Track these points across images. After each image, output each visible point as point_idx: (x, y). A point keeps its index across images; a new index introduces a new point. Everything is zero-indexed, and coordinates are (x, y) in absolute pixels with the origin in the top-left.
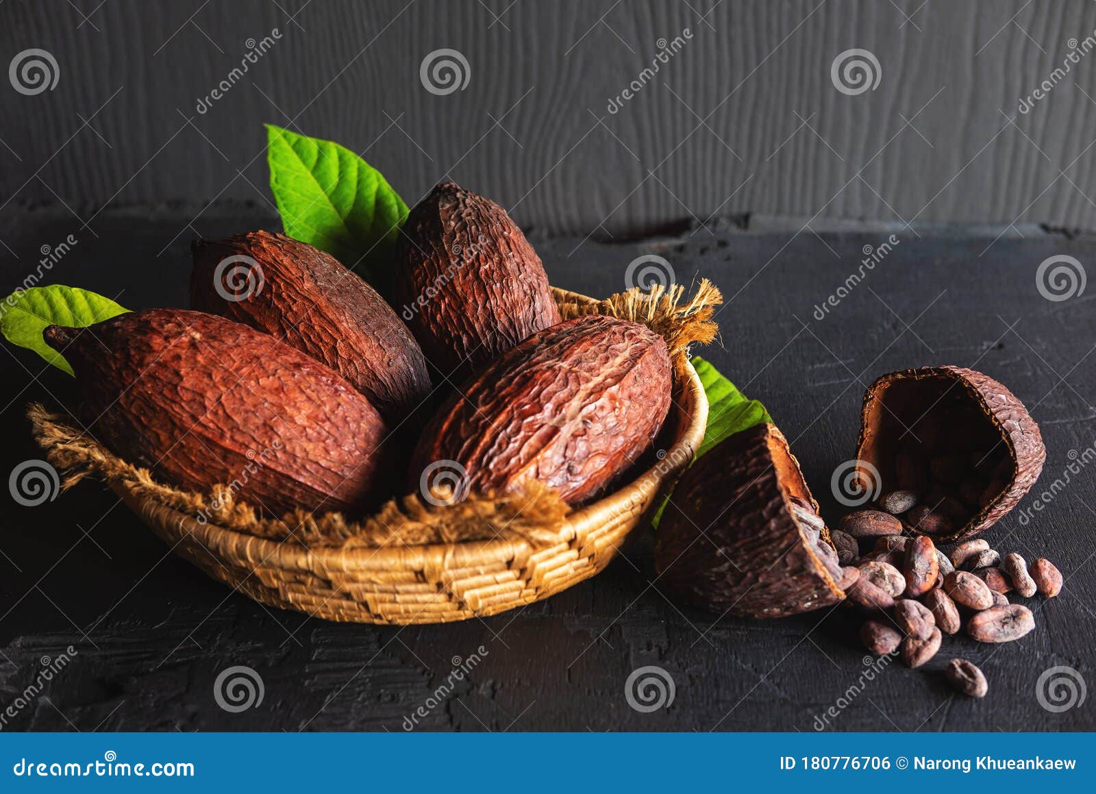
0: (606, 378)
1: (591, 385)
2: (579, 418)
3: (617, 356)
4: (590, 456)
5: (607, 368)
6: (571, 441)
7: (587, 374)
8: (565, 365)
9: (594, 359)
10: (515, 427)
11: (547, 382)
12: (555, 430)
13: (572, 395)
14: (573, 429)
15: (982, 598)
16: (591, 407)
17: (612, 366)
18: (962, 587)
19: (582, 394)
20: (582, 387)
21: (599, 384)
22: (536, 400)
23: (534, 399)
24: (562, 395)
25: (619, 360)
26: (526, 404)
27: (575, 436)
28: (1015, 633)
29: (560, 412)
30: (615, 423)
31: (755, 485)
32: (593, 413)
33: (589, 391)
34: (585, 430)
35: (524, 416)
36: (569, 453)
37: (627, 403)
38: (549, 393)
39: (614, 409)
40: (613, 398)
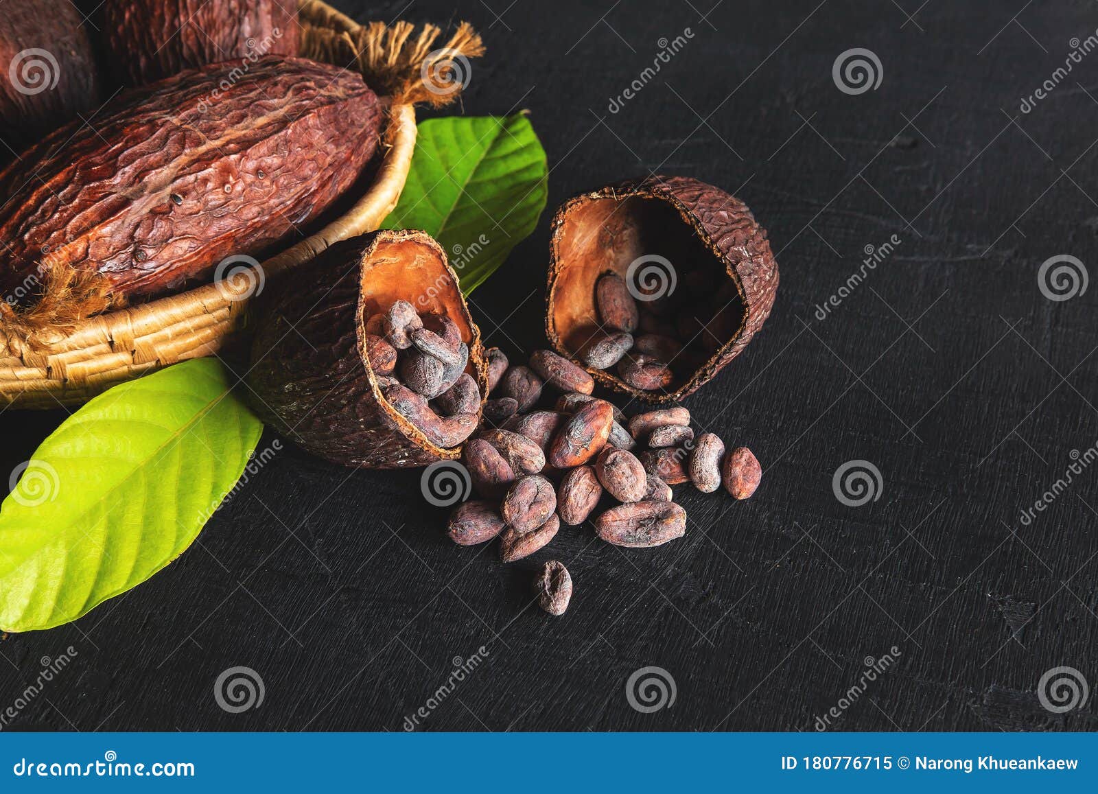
0: (228, 143)
1: (202, 149)
2: (168, 190)
3: (262, 115)
4: (171, 240)
5: (238, 130)
6: (148, 218)
7: (202, 135)
8: (175, 120)
9: (222, 116)
10: (69, 192)
11: (137, 140)
12: (125, 203)
13: (167, 160)
14: (153, 204)
15: (627, 488)
16: (191, 178)
17: (247, 128)
18: (609, 471)
19: (183, 159)
20: (187, 151)
21: (214, 150)
22: (113, 161)
23: (110, 159)
24: (153, 158)
25: (261, 121)
26: (96, 165)
27: (154, 213)
28: (648, 540)
29: (140, 182)
30: (223, 201)
31: (333, 312)
32: (190, 186)
33: (195, 157)
34: (171, 206)
35: (85, 180)
36: (139, 232)
37: (250, 178)
38: (134, 153)
39: (223, 184)
40: (226, 171)
